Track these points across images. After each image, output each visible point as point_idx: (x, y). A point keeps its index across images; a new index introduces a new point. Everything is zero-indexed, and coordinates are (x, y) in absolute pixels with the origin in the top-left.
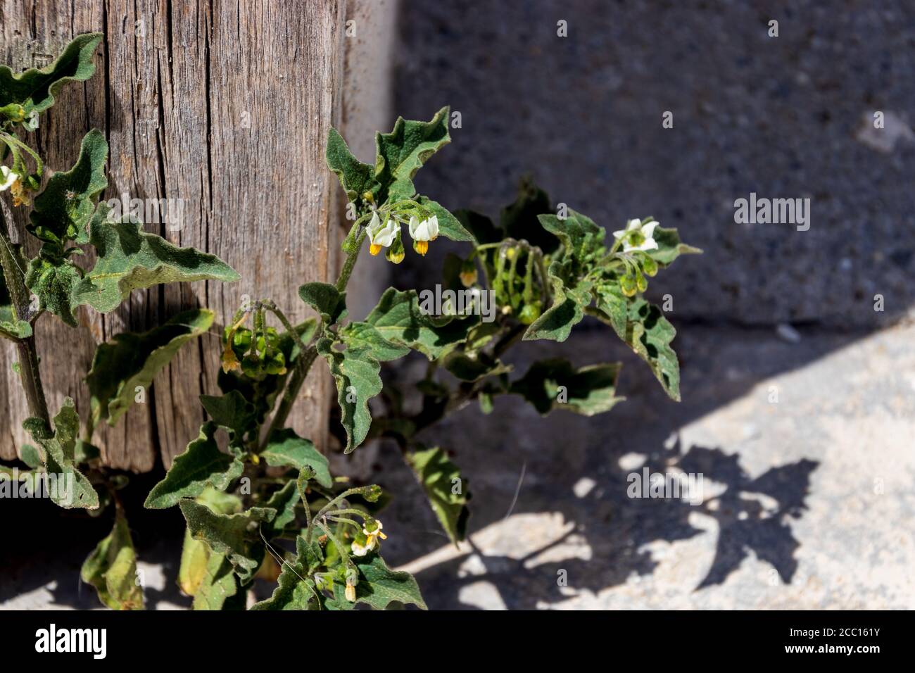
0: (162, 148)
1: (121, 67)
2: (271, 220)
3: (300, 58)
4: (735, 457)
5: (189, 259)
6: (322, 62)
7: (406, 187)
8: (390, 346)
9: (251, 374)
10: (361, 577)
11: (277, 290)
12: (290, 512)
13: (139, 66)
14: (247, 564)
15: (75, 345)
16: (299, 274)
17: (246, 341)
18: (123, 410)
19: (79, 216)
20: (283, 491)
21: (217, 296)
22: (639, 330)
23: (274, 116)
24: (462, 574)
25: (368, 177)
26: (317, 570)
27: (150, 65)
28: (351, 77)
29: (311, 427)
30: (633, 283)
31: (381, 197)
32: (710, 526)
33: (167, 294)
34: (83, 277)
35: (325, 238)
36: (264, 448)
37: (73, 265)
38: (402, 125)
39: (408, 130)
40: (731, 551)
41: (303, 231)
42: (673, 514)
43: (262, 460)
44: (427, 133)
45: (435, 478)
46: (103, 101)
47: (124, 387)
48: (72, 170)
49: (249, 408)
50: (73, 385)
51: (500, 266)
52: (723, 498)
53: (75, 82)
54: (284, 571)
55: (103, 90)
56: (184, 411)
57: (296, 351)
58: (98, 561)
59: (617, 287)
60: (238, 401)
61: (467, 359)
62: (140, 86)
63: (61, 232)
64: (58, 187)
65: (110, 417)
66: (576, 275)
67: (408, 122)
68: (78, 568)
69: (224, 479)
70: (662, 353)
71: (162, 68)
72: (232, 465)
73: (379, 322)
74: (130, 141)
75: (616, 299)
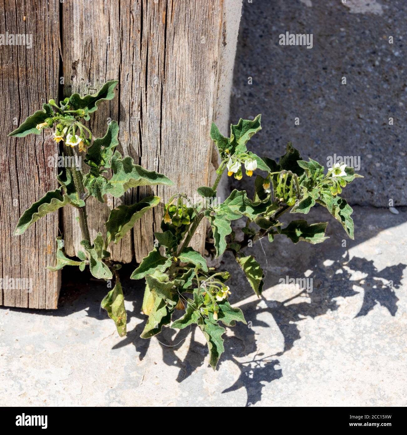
0: (141, 129)
1: (125, 95)
2: (185, 160)
3: (200, 93)
4: (372, 262)
5: (153, 176)
6: (209, 94)
7: (243, 148)
8: (234, 214)
9: (176, 224)
10: (220, 310)
11: (187, 189)
12: (190, 282)
13: (133, 95)
14: (172, 303)
15: (101, 210)
16: (196, 183)
17: (174, 210)
18: (121, 237)
19: (106, 157)
20: (187, 273)
21: (162, 191)
22: (338, 209)
23: (188, 117)
24: (257, 308)
25: (227, 143)
26: (201, 306)
27: (137, 94)
28: (219, 100)
29: (198, 246)
30: (336, 190)
31: (232, 152)
32: (361, 291)
33: (141, 190)
34: (107, 182)
35: (208, 168)
36: (179, 255)
37: (103, 177)
38: (242, 121)
39: (244, 124)
40: (370, 301)
41: (199, 165)
42: (346, 285)
43: (179, 260)
44: (252, 125)
45: (249, 268)
46: (117, 109)
47: (122, 228)
48: (104, 137)
49: (174, 238)
50: (100, 227)
51: (280, 181)
52: (366, 279)
53: (106, 100)
54: (188, 307)
55: (117, 104)
56: (146, 238)
57: (194, 214)
58: (108, 300)
59: (329, 191)
60: (170, 235)
61: (265, 220)
62: (133, 103)
63: (98, 163)
64: (97, 144)
65: (116, 240)
66: (312, 186)
67: (244, 120)
68: (99, 302)
69: (163, 268)
70: (347, 219)
71: (142, 95)
72: (166, 262)
73: (229, 203)
74: (128, 126)
75: (328, 197)
